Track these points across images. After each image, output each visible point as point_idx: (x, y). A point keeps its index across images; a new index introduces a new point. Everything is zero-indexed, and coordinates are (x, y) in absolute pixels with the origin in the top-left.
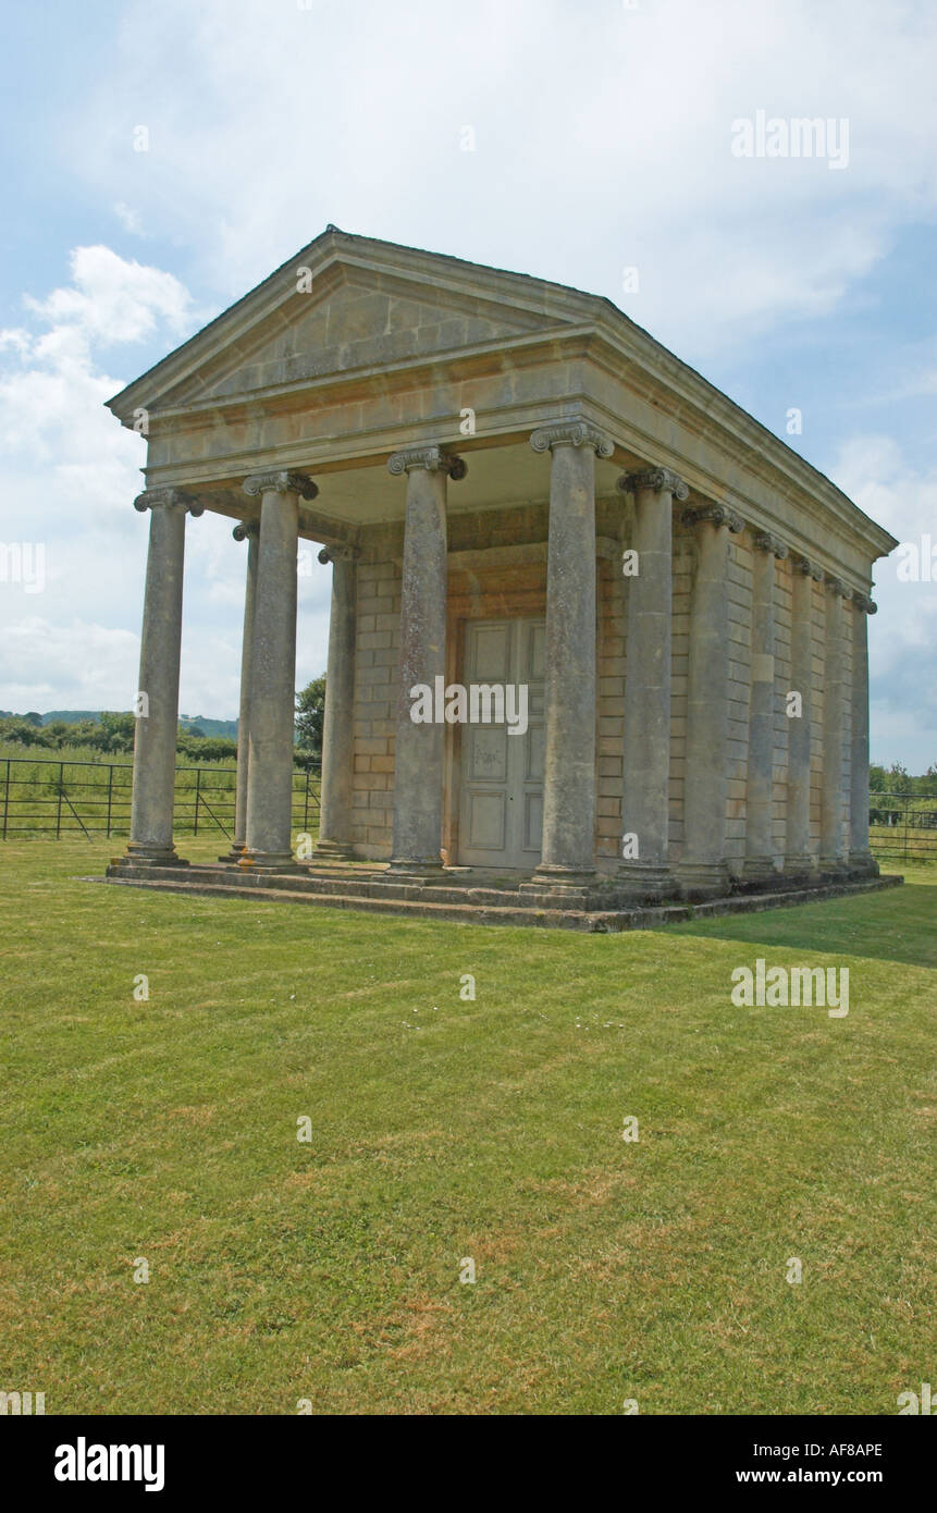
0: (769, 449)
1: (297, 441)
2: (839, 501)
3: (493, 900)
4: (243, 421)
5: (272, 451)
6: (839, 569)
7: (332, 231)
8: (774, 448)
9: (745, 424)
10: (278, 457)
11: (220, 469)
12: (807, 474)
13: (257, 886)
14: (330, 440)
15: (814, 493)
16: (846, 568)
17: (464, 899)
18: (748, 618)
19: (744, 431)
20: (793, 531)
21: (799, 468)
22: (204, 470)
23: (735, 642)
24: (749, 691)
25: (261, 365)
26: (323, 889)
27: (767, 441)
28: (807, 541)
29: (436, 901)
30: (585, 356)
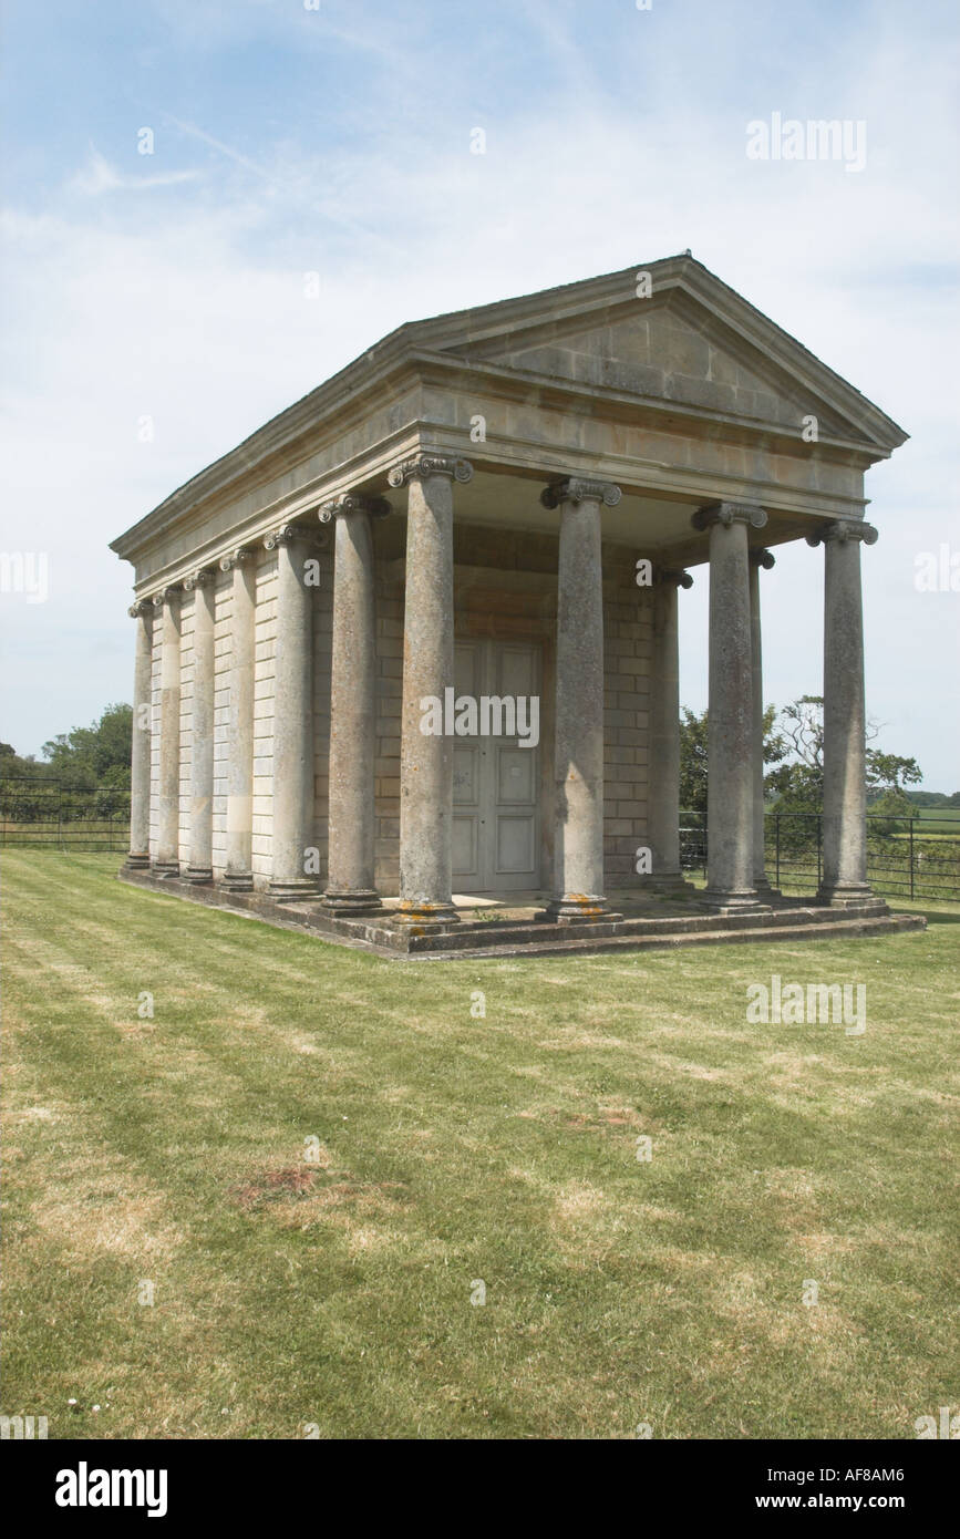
1: (622, 456)
3: (830, 917)
4: (560, 410)
5: (598, 457)
7: (687, 257)
10: (602, 466)
11: (529, 455)
13: (614, 935)
14: (662, 468)
17: (807, 919)
22: (509, 450)
25: (574, 354)
26: (685, 929)
29: (787, 924)
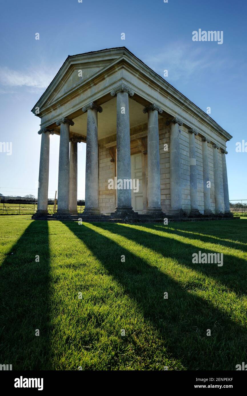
0: (189, 105)
1: (66, 110)
2: (213, 123)
5: (62, 114)
6: (216, 141)
7: (69, 56)
8: (191, 104)
9: (180, 96)
12: (202, 114)
15: (205, 119)
16: (217, 141)
18: (187, 149)
19: (180, 98)
20: (200, 129)
21: (199, 111)
23: (184, 155)
24: (189, 167)
27: (188, 102)
28: (205, 132)
30: (123, 67)
